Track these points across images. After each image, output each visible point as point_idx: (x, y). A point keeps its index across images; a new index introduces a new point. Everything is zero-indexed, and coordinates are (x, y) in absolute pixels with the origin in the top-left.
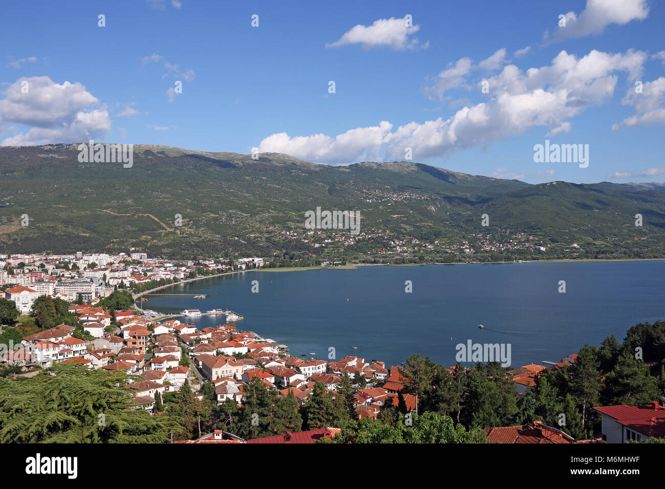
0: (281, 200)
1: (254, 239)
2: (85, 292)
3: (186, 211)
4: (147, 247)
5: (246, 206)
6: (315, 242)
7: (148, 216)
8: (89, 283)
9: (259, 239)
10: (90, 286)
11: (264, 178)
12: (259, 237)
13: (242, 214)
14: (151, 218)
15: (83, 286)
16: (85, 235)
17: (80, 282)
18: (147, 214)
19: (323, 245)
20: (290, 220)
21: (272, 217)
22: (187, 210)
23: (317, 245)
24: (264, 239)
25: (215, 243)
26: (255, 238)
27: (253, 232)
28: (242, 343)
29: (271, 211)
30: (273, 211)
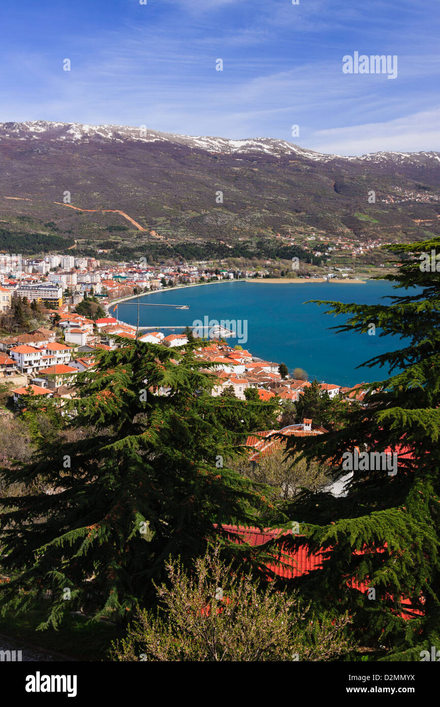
0: (275, 197)
1: (244, 244)
2: (51, 297)
3: (163, 209)
4: (116, 250)
5: (234, 203)
6: (316, 249)
7: (116, 213)
8: (56, 287)
9: (249, 244)
10: (57, 291)
11: (256, 170)
12: (249, 242)
13: (229, 213)
14: (121, 215)
15: (48, 291)
16: (44, 233)
17: (45, 287)
18: (117, 211)
19: (326, 254)
20: (287, 222)
21: (265, 219)
22: (164, 207)
23: (318, 254)
24: (254, 245)
25: (196, 248)
26: (245, 242)
27: (242, 235)
28: (239, 360)
29: (264, 210)
30: (266, 211)
